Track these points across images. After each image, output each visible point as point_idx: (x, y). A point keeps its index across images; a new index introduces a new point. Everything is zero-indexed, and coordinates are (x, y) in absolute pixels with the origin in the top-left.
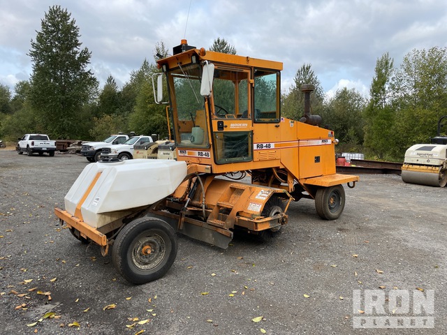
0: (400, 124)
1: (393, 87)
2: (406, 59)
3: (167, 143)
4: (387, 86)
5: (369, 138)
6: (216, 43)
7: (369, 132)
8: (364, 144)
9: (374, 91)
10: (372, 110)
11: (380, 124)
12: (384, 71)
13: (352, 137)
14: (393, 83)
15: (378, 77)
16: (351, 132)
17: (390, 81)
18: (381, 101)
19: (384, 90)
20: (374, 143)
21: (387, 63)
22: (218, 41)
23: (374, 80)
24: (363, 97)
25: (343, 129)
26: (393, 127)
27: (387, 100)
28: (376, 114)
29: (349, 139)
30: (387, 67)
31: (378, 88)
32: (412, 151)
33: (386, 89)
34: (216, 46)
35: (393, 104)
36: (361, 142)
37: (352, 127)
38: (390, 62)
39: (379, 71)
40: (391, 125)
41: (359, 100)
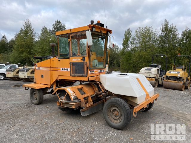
0: (135, 59)
1: (131, 43)
2: (136, 31)
3: (24, 68)
4: (129, 42)
5: (123, 64)
6: (56, 22)
7: (122, 62)
8: (121, 67)
9: (124, 44)
10: (123, 52)
11: (126, 58)
12: (128, 36)
13: (116, 64)
14: (131, 41)
15: (125, 38)
16: (115, 62)
17: (130, 40)
18: (127, 49)
19: (128, 44)
20: (124, 66)
21: (129, 33)
22: (57, 21)
23: (124, 40)
24: (119, 47)
25: (112, 61)
26: (132, 60)
27: (129, 48)
28: (125, 54)
29: (114, 65)
30: (129, 34)
31: (125, 43)
32: (142, 71)
33: (129, 44)
34: (56, 23)
35: (131, 50)
36: (119, 66)
37: (115, 60)
38: (130, 32)
39: (126, 36)
40: (131, 59)
41: (118, 49)
